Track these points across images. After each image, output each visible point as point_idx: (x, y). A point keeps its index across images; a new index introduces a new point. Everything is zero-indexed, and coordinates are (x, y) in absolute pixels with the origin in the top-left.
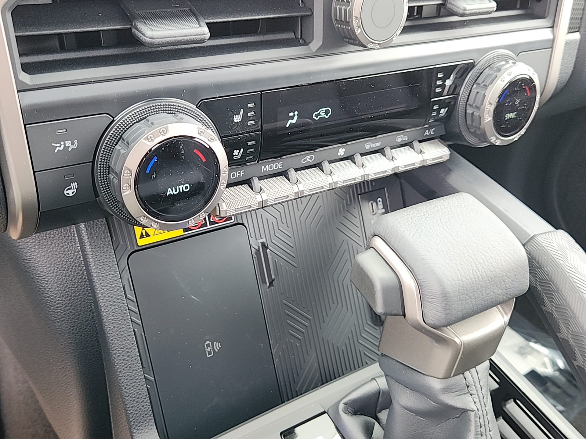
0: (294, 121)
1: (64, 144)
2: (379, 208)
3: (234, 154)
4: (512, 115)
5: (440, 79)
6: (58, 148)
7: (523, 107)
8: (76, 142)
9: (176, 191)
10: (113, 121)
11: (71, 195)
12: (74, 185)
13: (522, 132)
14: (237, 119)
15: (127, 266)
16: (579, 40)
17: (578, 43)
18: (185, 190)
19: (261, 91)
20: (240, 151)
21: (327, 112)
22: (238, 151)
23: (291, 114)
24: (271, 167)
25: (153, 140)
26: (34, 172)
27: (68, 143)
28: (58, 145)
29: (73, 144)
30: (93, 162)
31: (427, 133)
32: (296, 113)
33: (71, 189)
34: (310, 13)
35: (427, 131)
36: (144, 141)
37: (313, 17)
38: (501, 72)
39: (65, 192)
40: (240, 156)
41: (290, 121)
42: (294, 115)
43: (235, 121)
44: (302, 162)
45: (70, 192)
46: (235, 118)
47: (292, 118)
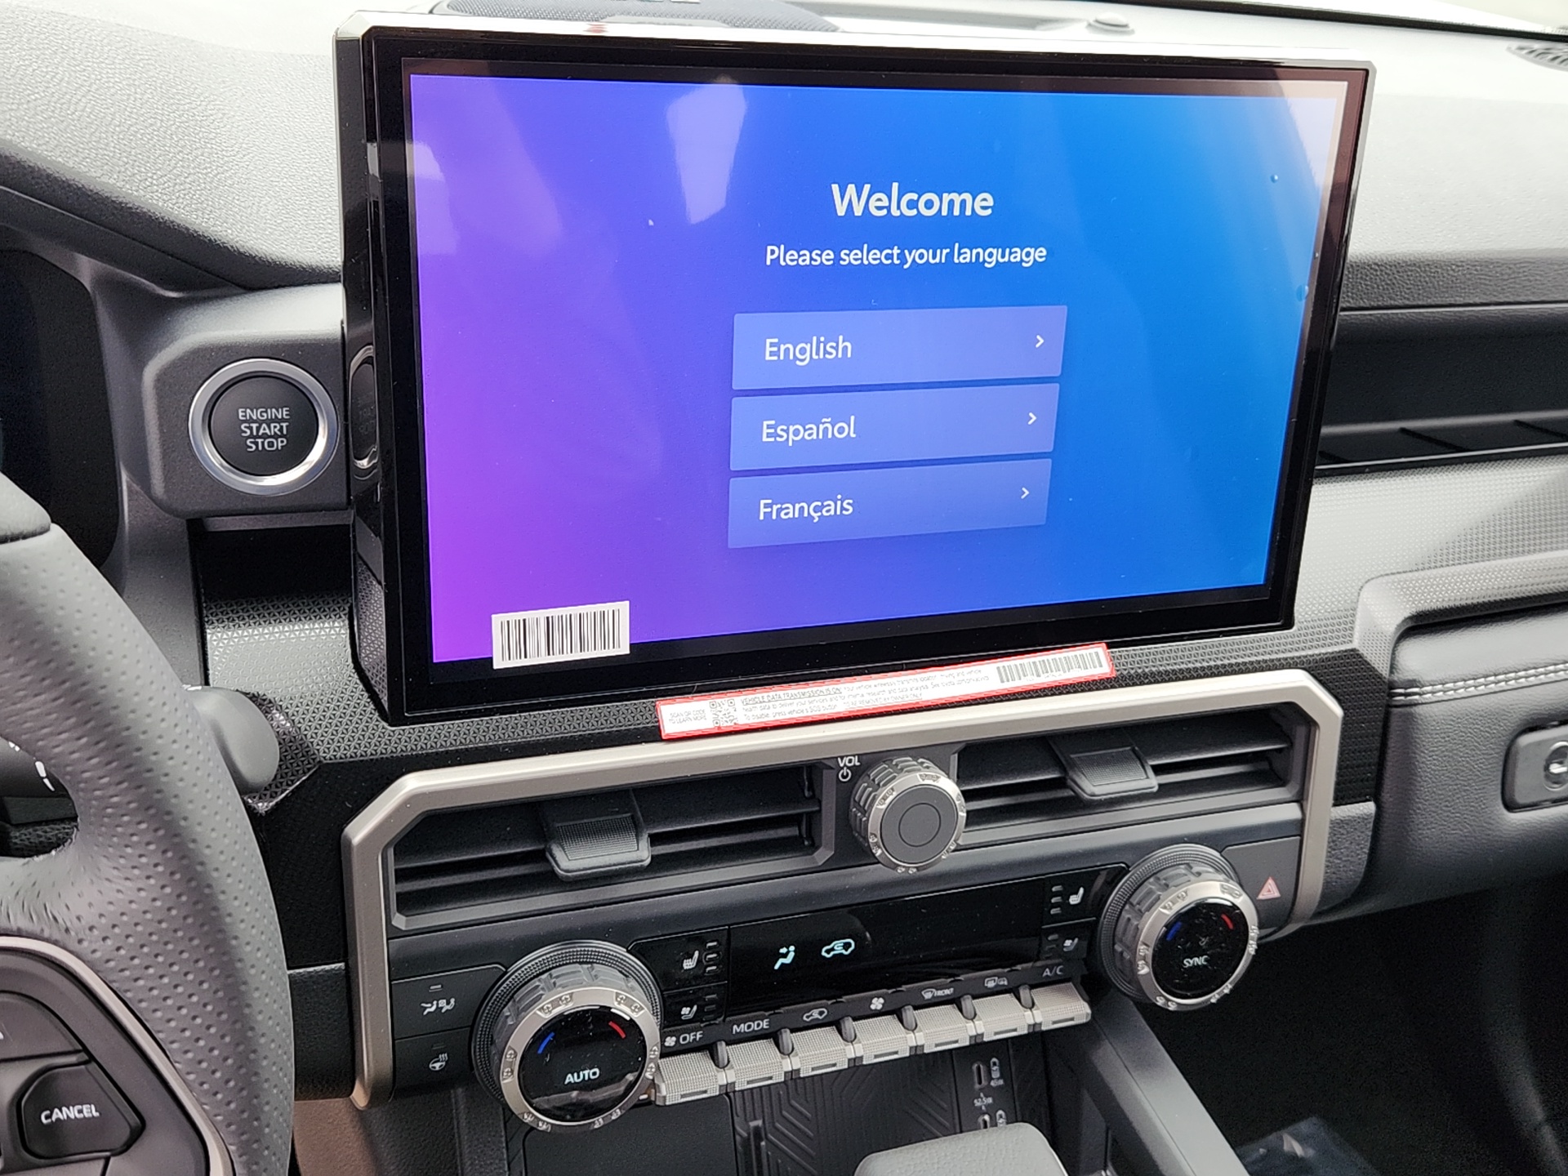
0: (788, 960)
1: (438, 1004)
2: (993, 1076)
3: (682, 1013)
4: (1200, 961)
5: (1056, 894)
6: (428, 1010)
7: (1219, 950)
8: (452, 1001)
9: (579, 1077)
10: (506, 973)
11: (437, 1069)
12: (444, 1056)
13: (1227, 988)
14: (689, 964)
15: (522, 1151)
16: (1373, 815)
17: (1372, 820)
18: (592, 1077)
19: (729, 925)
20: (692, 1008)
21: (846, 946)
22: (689, 1009)
23: (783, 950)
24: (749, 1027)
25: (550, 1012)
26: (394, 1040)
27: (442, 1003)
28: (429, 1005)
29: (448, 1003)
30: (472, 1027)
31: (1047, 972)
32: (792, 948)
33: (438, 1061)
34: (817, 808)
35: (1047, 970)
36: (539, 1013)
37: (821, 816)
38: (1169, 891)
39: (431, 1066)
40: (691, 1016)
41: (781, 961)
42: (788, 952)
43: (685, 968)
44: (805, 1018)
45: (437, 1066)
46: (684, 965)
47: (785, 956)
